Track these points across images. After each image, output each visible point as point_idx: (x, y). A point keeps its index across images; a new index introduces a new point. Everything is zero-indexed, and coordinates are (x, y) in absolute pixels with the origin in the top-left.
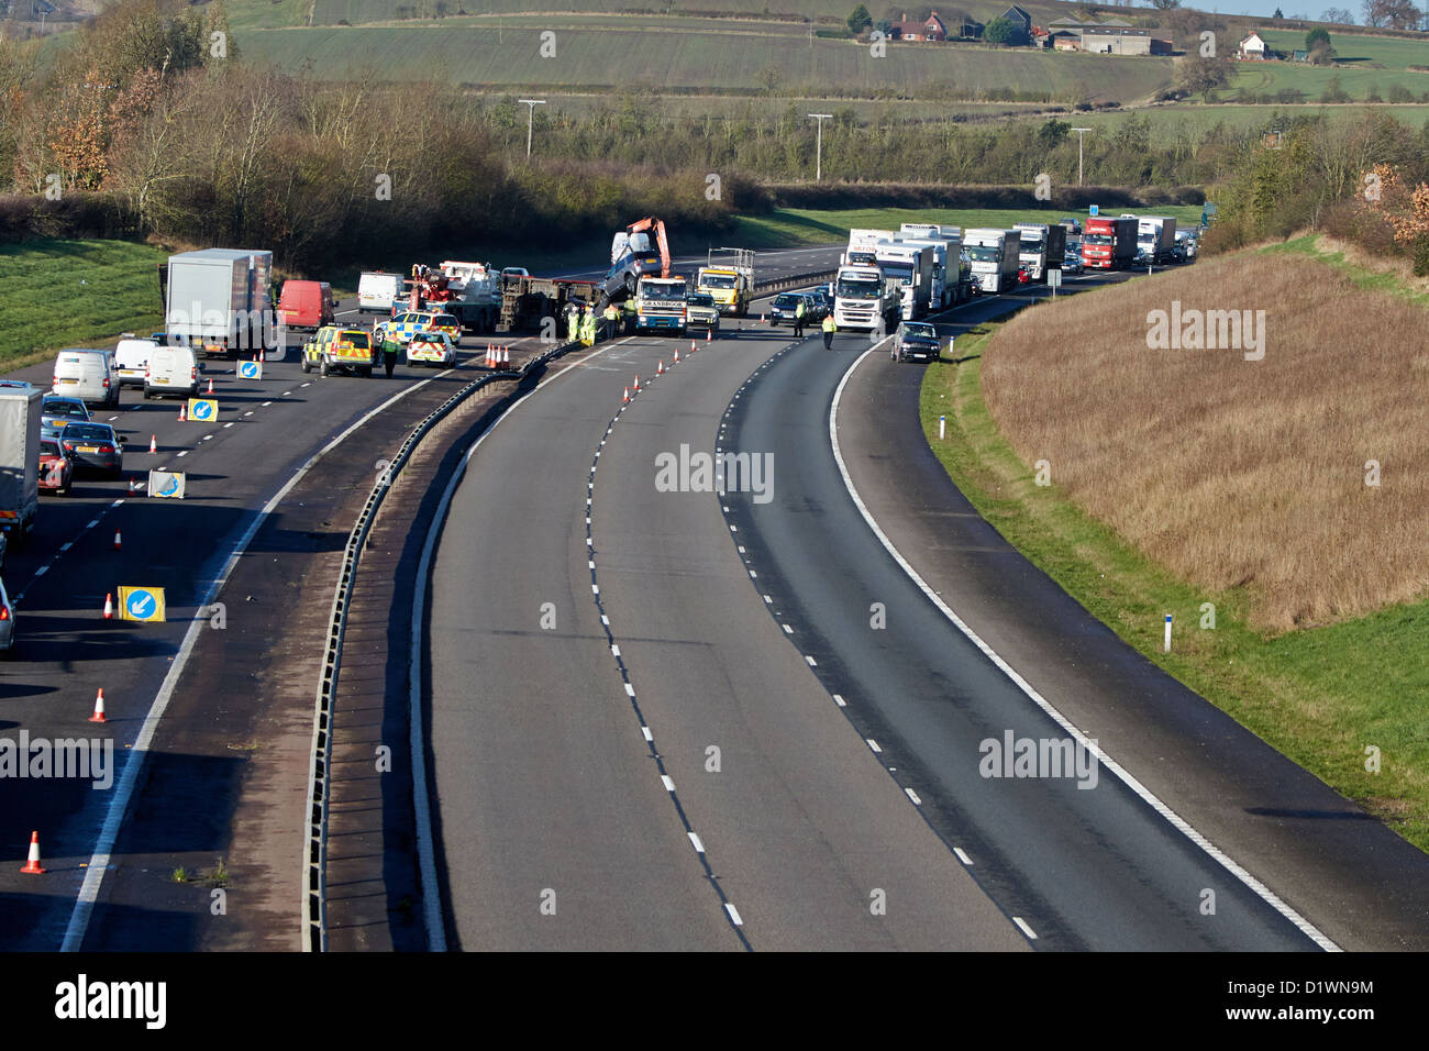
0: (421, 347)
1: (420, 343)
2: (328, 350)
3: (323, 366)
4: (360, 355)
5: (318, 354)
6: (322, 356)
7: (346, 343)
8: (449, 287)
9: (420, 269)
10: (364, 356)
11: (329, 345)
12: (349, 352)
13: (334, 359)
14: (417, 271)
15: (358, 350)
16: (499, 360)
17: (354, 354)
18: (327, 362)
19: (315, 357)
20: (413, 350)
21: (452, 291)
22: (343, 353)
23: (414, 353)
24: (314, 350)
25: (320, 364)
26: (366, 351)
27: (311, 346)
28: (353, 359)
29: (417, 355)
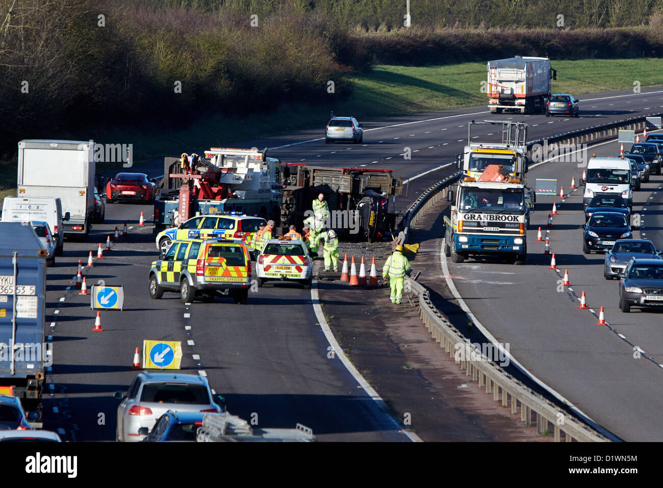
0: (274, 261)
1: (272, 257)
2: (192, 269)
3: (184, 290)
4: (234, 274)
5: (176, 274)
6: (184, 276)
7: (215, 260)
8: (222, 181)
9: (190, 159)
10: (240, 276)
11: (193, 262)
12: (220, 271)
13: (201, 280)
14: (186, 162)
15: (231, 268)
16: (362, 274)
17: (227, 274)
18: (191, 284)
19: (170, 278)
20: (265, 265)
21: (227, 186)
22: (213, 273)
23: (266, 269)
24: (170, 268)
25: (181, 286)
26: (242, 269)
27: (165, 264)
28: (226, 279)
29: (271, 271)
